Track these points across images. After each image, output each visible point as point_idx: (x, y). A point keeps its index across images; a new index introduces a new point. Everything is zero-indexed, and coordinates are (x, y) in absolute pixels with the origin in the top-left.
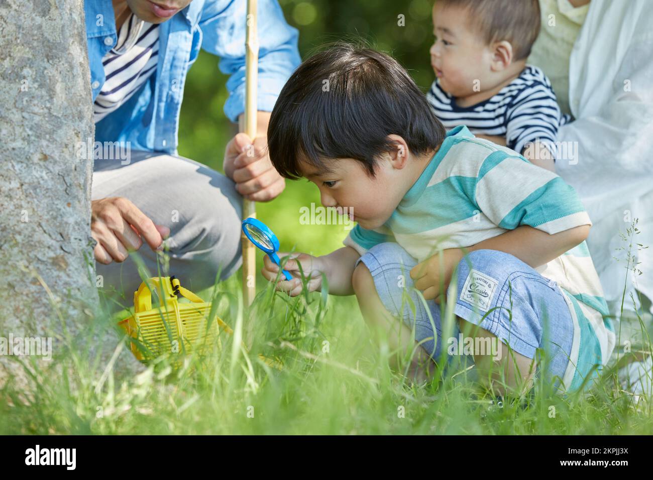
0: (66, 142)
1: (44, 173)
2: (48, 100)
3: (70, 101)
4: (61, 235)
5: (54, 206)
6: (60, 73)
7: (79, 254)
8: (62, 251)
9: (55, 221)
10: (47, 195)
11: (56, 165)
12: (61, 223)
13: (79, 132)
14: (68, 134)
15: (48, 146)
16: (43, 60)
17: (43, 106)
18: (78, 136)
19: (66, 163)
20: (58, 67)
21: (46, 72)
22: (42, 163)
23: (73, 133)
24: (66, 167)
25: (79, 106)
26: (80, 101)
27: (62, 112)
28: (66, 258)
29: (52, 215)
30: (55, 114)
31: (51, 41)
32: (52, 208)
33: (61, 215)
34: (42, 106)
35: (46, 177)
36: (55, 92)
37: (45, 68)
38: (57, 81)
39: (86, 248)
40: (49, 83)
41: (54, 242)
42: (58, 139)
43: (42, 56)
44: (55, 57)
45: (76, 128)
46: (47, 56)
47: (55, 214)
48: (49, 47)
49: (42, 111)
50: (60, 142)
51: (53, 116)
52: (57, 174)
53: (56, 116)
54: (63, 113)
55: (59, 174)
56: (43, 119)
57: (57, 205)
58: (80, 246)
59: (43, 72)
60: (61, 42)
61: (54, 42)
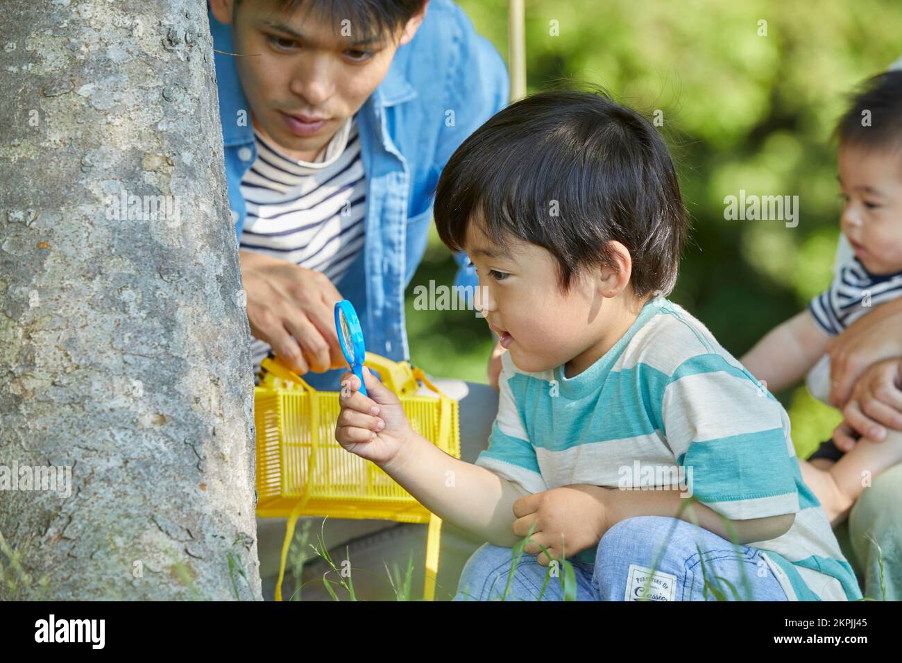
0: (196, 394)
1: (162, 441)
2: (163, 335)
3: (200, 333)
4: (188, 531)
5: (179, 491)
6: (183, 293)
7: (220, 559)
8: (187, 556)
9: (180, 513)
10: (168, 474)
11: (180, 429)
12: (189, 515)
13: (218, 379)
14: (199, 382)
15: (166, 402)
16: (153, 277)
17: (157, 344)
18: (216, 385)
19: (198, 425)
20: (179, 284)
21: (158, 293)
22: (157, 428)
23: (208, 380)
24: (197, 432)
25: (217, 340)
26: (219, 333)
27: (187, 351)
28: (192, 565)
29: (175, 503)
30: (175, 354)
31: (166, 246)
32: (174, 493)
33: (190, 503)
34: (154, 344)
35: (164, 448)
36: (175, 321)
37: (157, 288)
38: (178, 305)
39: (232, 548)
40: (163, 309)
41: (174, 544)
42: (182, 391)
43: (152, 271)
44: (171, 271)
45: (213, 372)
46: (159, 270)
47: (179, 501)
48: (162, 256)
49: (154, 351)
50: (186, 395)
51: (173, 357)
52: (182, 443)
53: (177, 357)
54: (189, 353)
55: (186, 443)
56: (157, 363)
57: (184, 488)
58: (223, 546)
59: (154, 294)
60: (181, 248)
61: (170, 248)
